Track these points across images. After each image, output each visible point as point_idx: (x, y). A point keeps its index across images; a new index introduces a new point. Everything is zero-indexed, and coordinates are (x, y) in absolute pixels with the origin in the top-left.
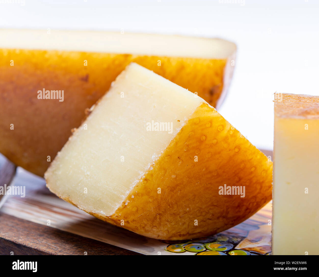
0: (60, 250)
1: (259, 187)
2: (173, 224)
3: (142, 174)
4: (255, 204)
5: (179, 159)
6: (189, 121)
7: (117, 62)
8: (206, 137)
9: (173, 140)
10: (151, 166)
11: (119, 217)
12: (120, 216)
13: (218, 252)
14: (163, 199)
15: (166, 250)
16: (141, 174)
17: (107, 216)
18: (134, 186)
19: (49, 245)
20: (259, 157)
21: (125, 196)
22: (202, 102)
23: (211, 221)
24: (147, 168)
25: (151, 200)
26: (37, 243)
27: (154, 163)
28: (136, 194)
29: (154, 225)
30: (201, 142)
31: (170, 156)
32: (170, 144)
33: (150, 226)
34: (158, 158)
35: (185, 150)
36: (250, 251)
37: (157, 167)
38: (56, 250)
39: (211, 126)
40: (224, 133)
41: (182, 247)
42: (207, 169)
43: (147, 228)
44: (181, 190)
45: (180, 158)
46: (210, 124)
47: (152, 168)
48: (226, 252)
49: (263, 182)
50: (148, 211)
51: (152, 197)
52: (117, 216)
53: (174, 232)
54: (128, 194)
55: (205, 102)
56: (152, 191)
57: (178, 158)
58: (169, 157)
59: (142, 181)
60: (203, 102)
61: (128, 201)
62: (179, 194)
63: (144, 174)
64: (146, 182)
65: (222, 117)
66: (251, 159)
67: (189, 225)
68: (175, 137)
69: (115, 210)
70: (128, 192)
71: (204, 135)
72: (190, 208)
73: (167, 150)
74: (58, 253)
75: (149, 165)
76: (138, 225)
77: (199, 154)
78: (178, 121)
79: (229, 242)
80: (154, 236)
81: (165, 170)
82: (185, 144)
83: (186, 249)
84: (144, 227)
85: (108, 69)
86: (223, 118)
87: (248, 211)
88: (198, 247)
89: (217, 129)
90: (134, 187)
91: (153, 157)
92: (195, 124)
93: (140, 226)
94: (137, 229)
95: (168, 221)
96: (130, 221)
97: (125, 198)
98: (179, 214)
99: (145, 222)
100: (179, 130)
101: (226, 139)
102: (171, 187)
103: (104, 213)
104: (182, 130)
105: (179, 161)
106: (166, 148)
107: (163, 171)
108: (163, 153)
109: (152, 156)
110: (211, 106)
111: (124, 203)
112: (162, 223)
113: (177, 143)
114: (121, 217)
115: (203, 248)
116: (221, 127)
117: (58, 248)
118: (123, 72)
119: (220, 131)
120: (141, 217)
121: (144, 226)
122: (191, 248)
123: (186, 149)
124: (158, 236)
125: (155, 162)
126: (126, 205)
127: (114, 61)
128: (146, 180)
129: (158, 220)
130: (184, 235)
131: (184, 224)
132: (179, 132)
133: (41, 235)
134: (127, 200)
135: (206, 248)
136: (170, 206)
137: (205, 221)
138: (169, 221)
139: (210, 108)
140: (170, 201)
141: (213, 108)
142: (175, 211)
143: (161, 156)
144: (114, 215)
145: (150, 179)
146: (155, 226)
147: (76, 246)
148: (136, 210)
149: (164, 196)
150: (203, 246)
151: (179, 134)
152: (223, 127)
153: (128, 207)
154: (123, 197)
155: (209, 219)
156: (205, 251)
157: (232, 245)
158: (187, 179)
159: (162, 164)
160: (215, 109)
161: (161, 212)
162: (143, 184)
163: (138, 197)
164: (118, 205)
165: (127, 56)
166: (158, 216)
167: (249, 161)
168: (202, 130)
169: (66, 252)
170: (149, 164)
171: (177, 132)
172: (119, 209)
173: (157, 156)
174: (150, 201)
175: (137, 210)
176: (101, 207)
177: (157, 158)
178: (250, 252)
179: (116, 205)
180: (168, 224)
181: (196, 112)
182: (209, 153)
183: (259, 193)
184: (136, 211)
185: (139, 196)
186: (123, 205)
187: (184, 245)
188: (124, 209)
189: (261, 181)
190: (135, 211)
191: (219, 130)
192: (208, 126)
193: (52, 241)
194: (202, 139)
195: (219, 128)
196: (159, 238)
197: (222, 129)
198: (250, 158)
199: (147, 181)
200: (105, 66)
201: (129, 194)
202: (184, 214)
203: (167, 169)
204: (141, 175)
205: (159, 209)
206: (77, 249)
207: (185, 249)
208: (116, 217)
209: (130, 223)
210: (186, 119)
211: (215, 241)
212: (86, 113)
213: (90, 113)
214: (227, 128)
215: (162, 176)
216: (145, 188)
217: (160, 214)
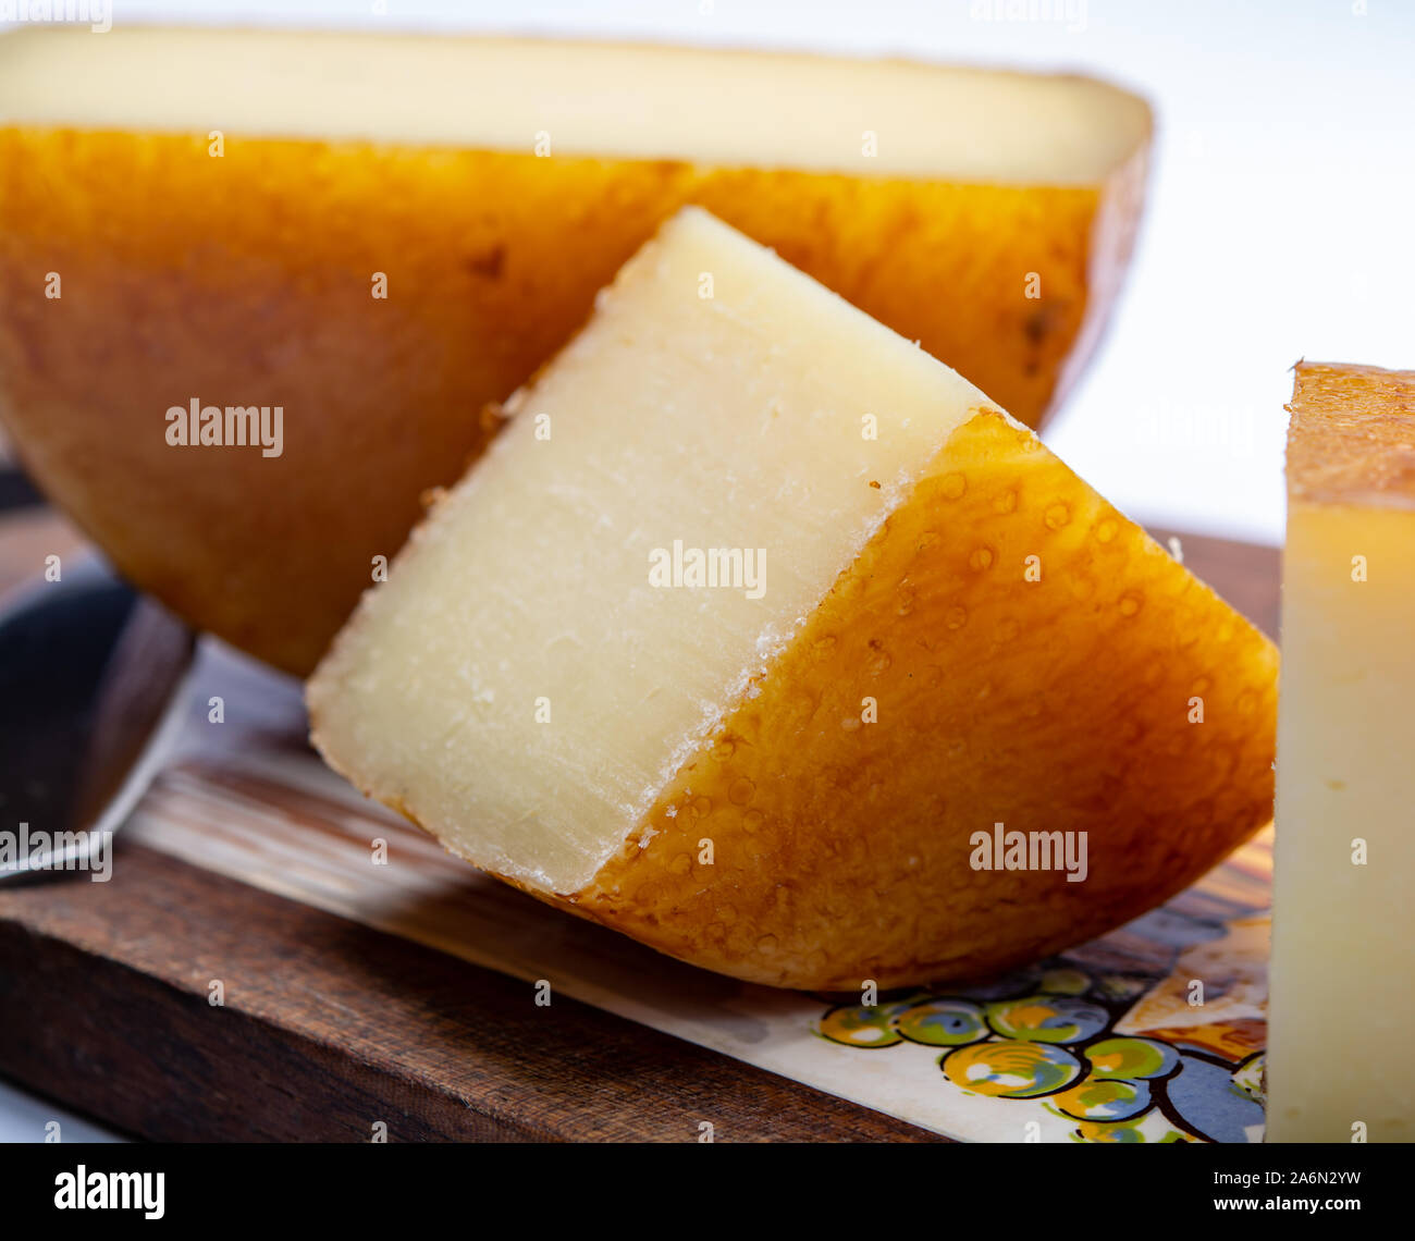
0: (361, 1024)
1: (1223, 762)
2: (847, 922)
3: (714, 716)
4: (1207, 833)
5: (872, 649)
6: (919, 486)
7: (626, 197)
8: (993, 552)
9: (850, 568)
10: (750, 681)
11: (612, 897)
12: (618, 895)
13: (1040, 1046)
14: (805, 821)
15: (817, 1034)
16: (708, 714)
17: (560, 892)
18: (678, 766)
19: (318, 1002)
20: (1225, 635)
21: (639, 810)
22: (978, 408)
23: (1011, 911)
24: (736, 688)
25: (750, 826)
26: (267, 993)
27: (765, 670)
28: (687, 801)
29: (765, 929)
30: (971, 575)
31: (835, 637)
32: (836, 585)
33: (748, 936)
34: (784, 648)
35: (902, 612)
36: (1180, 1046)
37: (779, 683)
38: (345, 1028)
39: (1015, 509)
40: (1073, 538)
41: (887, 1017)
42: (995, 689)
43: (732, 943)
44: (881, 782)
45: (878, 644)
46: (1010, 497)
47: (756, 692)
48: (1072, 1049)
49: (1242, 742)
50: (740, 873)
51: (755, 809)
52: (603, 896)
53: (851, 957)
54: (649, 800)
55: (989, 406)
56: (755, 787)
57: (872, 643)
58: (833, 640)
59: (713, 746)
60: (984, 405)
61: (651, 832)
62: (872, 797)
63: (719, 717)
64: (728, 748)
65: (1063, 466)
66: (1189, 646)
67: (915, 930)
68: (857, 556)
69: (596, 870)
70: (651, 793)
71: (986, 548)
72: (922, 857)
73: (820, 614)
74: (353, 1042)
75: (742, 678)
76: (694, 933)
77: (962, 626)
78: (871, 485)
79: (1088, 998)
80: (767, 977)
81: (815, 698)
82: (901, 585)
83: (904, 1031)
84: (720, 941)
85: (588, 223)
86: (1071, 473)
87: (1177, 863)
88: (953, 1019)
89: (1044, 520)
90: (679, 770)
91: (760, 640)
92: (946, 499)
93: (704, 935)
94: (692, 948)
95: (825, 913)
96: (658, 916)
97: (637, 818)
98: (873, 883)
99: (725, 915)
100: (873, 525)
101: (1080, 562)
102: (839, 770)
103: (550, 881)
104: (888, 524)
105: (876, 660)
106: (817, 604)
107: (804, 703)
108: (804, 624)
109: (756, 637)
110: (1015, 421)
111: (634, 839)
112: (799, 923)
113: (864, 584)
114: (620, 899)
115: (974, 1027)
116: (1060, 511)
117: (357, 1015)
118: (649, 251)
119: (1054, 526)
120: (708, 897)
121: (719, 933)
122: (924, 1024)
123: (904, 608)
124: (784, 975)
125: (770, 663)
126: (641, 849)
127: (612, 191)
128: (728, 739)
129: (782, 907)
130: (895, 970)
131: (895, 922)
132: (874, 537)
133: (286, 953)
134: (646, 829)
135: (988, 1026)
136: (833, 847)
137: (986, 911)
138: (830, 913)
139: (1012, 428)
140: (833, 829)
141: (1027, 428)
142: (856, 868)
143: (795, 638)
144: (590, 889)
145: (746, 737)
146: (771, 935)
147: (431, 1006)
148: (688, 868)
149: (810, 807)
150: (976, 1016)
151: (876, 543)
152: (1068, 511)
153: (652, 856)
154: (630, 814)
155: (1004, 901)
156: (984, 1041)
157: (1103, 1014)
158: (911, 735)
159: (799, 672)
160: (1033, 434)
161: (795, 876)
162: (719, 760)
163: (695, 811)
164: (608, 850)
165: (668, 169)
166: (783, 894)
167: (1184, 651)
168: (978, 523)
169: (389, 1035)
170: (745, 671)
171: (867, 534)
172: (612, 866)
173: (778, 638)
174: (747, 828)
175: (691, 869)
176: (536, 852)
177: (778, 646)
178: (1177, 1049)
179: (599, 848)
180: (824, 922)
181: (951, 450)
182: (1005, 620)
183: (1226, 787)
184: (684, 870)
185: (698, 810)
186: (628, 849)
187: (895, 1012)
188: (636, 864)
189: (1236, 735)
190: (680, 872)
191: (1049, 522)
192: (1002, 505)
193: (334, 981)
194: (975, 564)
195: (1049, 513)
196: (787, 984)
197: (1063, 522)
198: (1186, 638)
199: (735, 747)
200: (575, 211)
201: (654, 801)
202: (898, 880)
203: (822, 693)
204: (707, 718)
205: (786, 863)
206: (436, 1021)
207: (898, 1032)
208: (599, 897)
209: (661, 923)
210: (904, 480)
211: (1029, 991)
212: (486, 423)
213: (503, 423)
214: (1089, 513)
215: (799, 724)
216: (727, 774)
217: (789, 884)
